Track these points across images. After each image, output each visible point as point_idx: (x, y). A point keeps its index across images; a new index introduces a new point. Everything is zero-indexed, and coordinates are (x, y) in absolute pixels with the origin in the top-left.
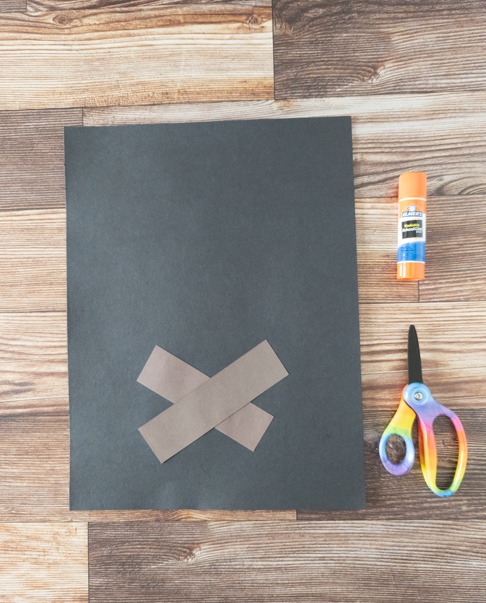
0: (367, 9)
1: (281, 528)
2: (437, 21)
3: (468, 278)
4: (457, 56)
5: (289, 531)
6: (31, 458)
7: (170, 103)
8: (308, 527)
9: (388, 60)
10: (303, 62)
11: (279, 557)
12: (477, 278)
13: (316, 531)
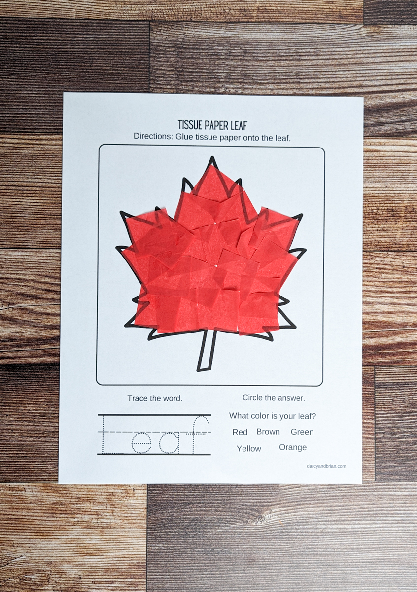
1: (358, 490)
5: (366, 493)
7: (248, 22)
8: (387, 489)
11: (355, 521)
13: (395, 493)
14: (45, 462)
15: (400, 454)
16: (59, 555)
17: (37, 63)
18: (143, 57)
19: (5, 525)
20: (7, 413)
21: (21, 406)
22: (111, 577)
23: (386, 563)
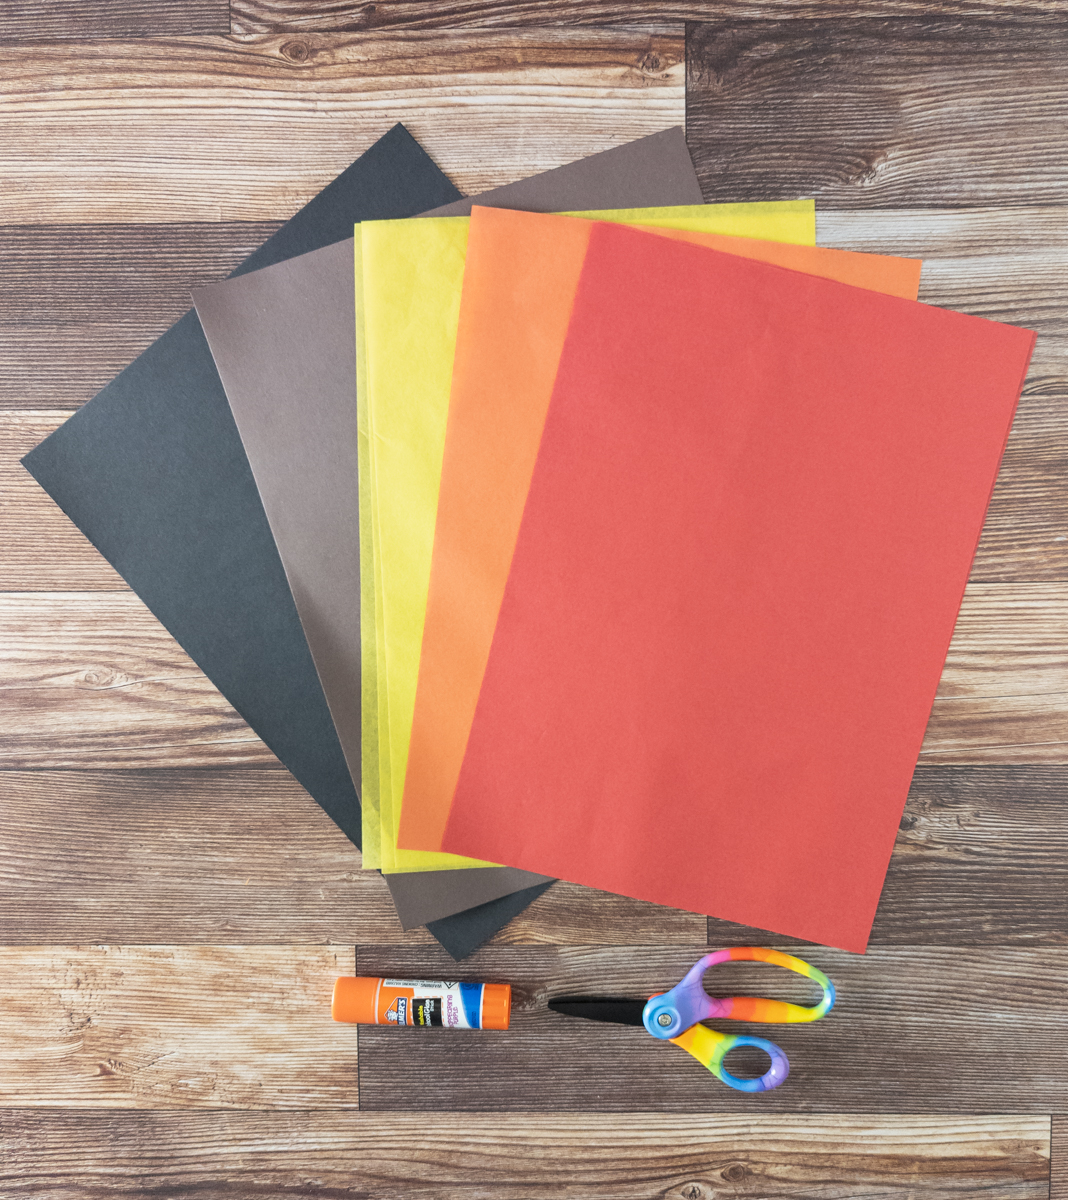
0: (860, 46)
2: (985, 72)
3: (1014, 543)
4: (1018, 139)
6: (257, 840)
9: (893, 144)
10: (740, 145)
12: (1030, 542)
14: (201, 914)
16: (228, 1052)
17: (162, 296)
19: (146, 1007)
20: (141, 842)
21: (161, 832)
22: (306, 1083)
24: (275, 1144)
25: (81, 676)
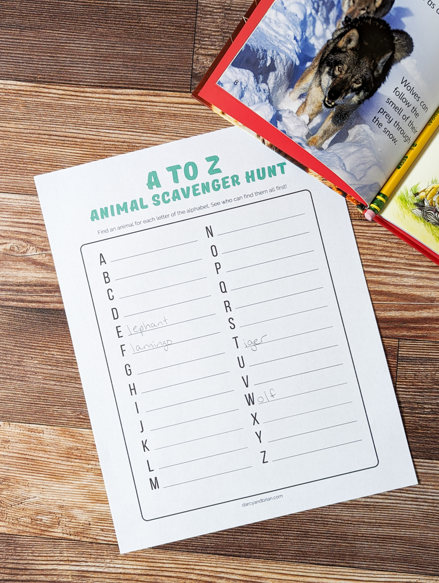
14: (65, 406)
15: (418, 429)
16: (71, 500)
17: (87, 17)
18: (190, 17)
19: (22, 465)
20: (32, 356)
21: (45, 350)
23: (397, 541)
24: (94, 566)
25: (8, 247)
